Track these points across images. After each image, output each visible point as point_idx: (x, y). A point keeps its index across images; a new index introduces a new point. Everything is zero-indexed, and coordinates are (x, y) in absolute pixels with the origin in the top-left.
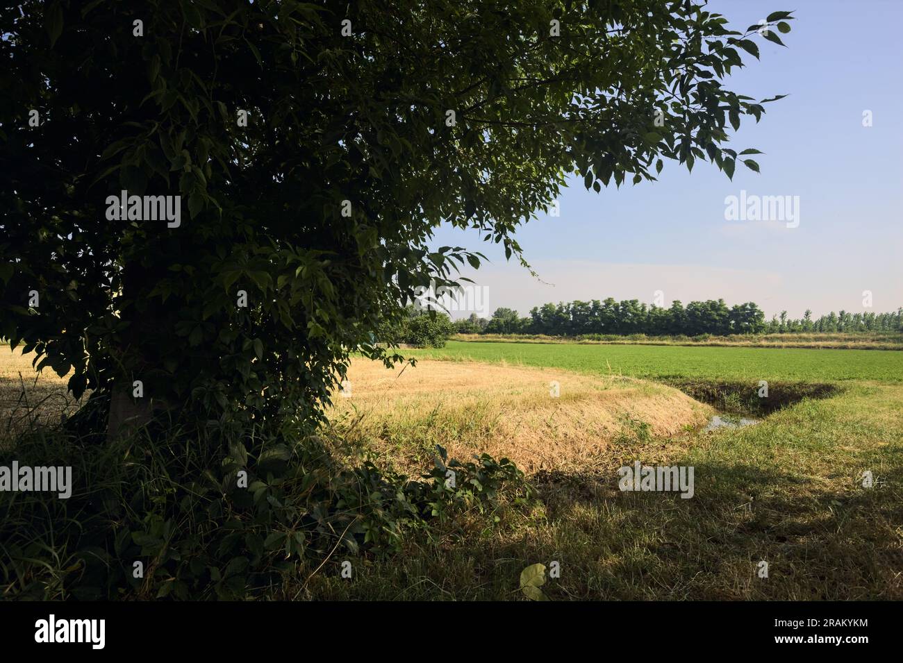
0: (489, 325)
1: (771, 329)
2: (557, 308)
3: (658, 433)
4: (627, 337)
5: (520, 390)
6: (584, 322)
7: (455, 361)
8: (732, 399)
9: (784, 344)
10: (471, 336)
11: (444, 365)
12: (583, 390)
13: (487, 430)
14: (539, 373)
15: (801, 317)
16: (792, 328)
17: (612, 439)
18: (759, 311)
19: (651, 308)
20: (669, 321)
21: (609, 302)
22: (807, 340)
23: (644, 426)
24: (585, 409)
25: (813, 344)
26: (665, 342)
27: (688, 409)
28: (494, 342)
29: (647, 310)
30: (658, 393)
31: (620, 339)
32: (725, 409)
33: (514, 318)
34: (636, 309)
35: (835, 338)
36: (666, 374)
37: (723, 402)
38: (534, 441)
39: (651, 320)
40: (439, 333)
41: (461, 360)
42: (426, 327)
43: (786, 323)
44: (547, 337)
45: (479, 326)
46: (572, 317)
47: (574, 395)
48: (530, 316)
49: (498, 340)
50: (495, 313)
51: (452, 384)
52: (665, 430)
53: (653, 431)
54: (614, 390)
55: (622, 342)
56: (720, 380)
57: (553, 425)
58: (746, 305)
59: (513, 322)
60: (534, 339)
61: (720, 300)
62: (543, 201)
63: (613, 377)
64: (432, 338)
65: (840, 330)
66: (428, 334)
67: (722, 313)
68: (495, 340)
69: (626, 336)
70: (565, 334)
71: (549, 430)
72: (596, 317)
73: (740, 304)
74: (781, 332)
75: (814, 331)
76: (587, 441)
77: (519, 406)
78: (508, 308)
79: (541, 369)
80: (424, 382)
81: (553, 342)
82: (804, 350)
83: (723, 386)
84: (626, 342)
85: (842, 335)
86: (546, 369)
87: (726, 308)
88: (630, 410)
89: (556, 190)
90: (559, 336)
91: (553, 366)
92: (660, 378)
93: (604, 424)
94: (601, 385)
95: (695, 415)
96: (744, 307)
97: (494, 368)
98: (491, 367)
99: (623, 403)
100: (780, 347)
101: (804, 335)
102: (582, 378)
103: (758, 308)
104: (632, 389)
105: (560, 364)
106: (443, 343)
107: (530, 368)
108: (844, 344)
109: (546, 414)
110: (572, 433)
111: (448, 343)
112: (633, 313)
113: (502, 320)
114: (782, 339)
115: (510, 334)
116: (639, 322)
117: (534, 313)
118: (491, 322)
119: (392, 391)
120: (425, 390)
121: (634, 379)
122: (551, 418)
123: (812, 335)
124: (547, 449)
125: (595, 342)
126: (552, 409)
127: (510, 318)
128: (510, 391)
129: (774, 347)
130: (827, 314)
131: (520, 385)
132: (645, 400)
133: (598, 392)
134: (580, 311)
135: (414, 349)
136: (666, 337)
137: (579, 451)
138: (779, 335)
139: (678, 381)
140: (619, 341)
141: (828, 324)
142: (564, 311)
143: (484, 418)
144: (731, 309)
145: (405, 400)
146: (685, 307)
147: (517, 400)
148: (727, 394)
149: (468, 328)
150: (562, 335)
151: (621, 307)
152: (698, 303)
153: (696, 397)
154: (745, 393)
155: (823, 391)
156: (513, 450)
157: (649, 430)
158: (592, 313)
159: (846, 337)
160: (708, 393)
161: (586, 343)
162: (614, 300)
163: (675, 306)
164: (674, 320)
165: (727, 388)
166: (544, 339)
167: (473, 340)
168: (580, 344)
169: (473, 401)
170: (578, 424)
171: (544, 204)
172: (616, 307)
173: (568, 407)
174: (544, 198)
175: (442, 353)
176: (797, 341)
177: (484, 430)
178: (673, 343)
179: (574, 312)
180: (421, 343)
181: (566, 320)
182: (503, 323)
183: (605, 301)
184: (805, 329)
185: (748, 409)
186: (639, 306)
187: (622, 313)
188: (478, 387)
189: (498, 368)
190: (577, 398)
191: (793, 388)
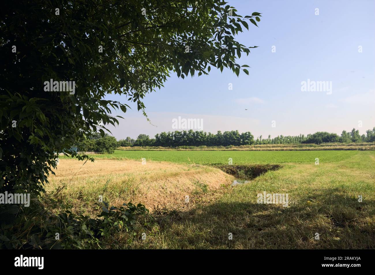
0: (136, 142)
1: (256, 143)
2: (167, 134)
3: (211, 189)
4: (198, 147)
5: (150, 172)
6: (180, 140)
7: (118, 159)
8: (241, 173)
9: (261, 149)
10: (127, 147)
11: (113, 162)
12: (178, 171)
13: (134, 192)
14: (159, 164)
15: (267, 138)
16: (264, 142)
17: (191, 193)
18: (252, 135)
19: (209, 134)
20: (216, 140)
21: (190, 131)
22: (269, 147)
23: (205, 186)
24: (180, 180)
25: (272, 149)
26: (214, 149)
27: (224, 178)
28: (138, 150)
29: (207, 135)
30: (211, 171)
31: (195, 148)
32: (239, 177)
33: (147, 139)
34: (202, 135)
35: (279, 146)
36: (215, 163)
37: (238, 174)
38: (156, 196)
39: (209, 139)
40: (111, 146)
41: (121, 159)
42: (104, 143)
43: (262, 140)
44: (163, 147)
45: (131, 143)
46: (174, 138)
47: (174, 174)
48: (155, 138)
49: (140, 149)
50: (139, 137)
51: (116, 171)
52: (214, 187)
53: (209, 188)
54: (193, 170)
55: (196, 149)
56: (237, 165)
57: (165, 188)
58: (247, 133)
59: (147, 141)
60: (157, 148)
61: (237, 131)
62: (159, 83)
63: (192, 165)
64: (107, 149)
65: (281, 143)
66: (105, 147)
67: (238, 136)
68: (138, 149)
69: (198, 146)
70: (171, 146)
71: (163, 190)
72: (185, 138)
73: (244, 133)
74: (260, 144)
75: (272, 143)
76: (181, 194)
77: (149, 180)
78: (145, 134)
79: (160, 162)
80: (102, 170)
81: (166, 150)
82: (268, 151)
83: (238, 167)
84: (198, 149)
85: (282, 145)
86: (162, 162)
87: (239, 134)
88: (199, 179)
89: (165, 78)
90: (168, 147)
91: (165, 161)
92: (212, 165)
93: (188, 186)
94: (186, 168)
95: (227, 180)
96: (246, 134)
97: (137, 162)
98: (136, 162)
99: (196, 176)
100: (260, 150)
101: (268, 145)
102: (179, 166)
103: (251, 134)
104: (200, 170)
105: (168, 159)
106: (113, 151)
107: (155, 162)
108: (283, 148)
109: (162, 183)
110: (173, 191)
111: (115, 151)
112: (201, 137)
113: (142, 140)
114: (260, 147)
115: (145, 146)
116: (204, 141)
117: (157, 136)
118: (137, 141)
119: (85, 175)
120: (103, 174)
121: (201, 166)
122: (164, 185)
123: (271, 145)
124: (162, 199)
125: (184, 149)
126: (165, 180)
127: (145, 139)
128: (145, 173)
129: (257, 150)
130: (277, 136)
131: (150, 170)
132: (206, 175)
133: (185, 172)
134: (178, 136)
135: (98, 154)
136: (215, 147)
137: (177, 199)
138: (259, 145)
139: (220, 166)
140: (195, 149)
141: (276, 141)
142: (171, 135)
143: (132, 186)
144: (241, 134)
145: (92, 179)
146: (222, 134)
147: (148, 177)
148: (240, 171)
149: (125, 144)
150: (170, 146)
151: (196, 134)
152: (228, 132)
153: (227, 172)
154: (247, 170)
155: (275, 167)
156: (146, 200)
157: (207, 188)
158: (183, 137)
159: (283, 146)
160: (232, 170)
161: (180, 150)
162: (193, 130)
163: (218, 133)
164: (218, 140)
165: (239, 168)
166: (162, 148)
167: (128, 149)
168: (177, 150)
169: (126, 178)
170: (176, 187)
171: (159, 84)
172: (194, 134)
173: (172, 179)
175: (112, 156)
176: (266, 148)
177: (132, 192)
178: (218, 150)
179: (175, 136)
180: (101, 151)
181: (171, 140)
182: (142, 141)
183: (189, 131)
184: (269, 143)
185: (248, 177)
186: (203, 133)
187: (196, 136)
188: (130, 171)
189: (139, 162)
190: (176, 175)
191: (265, 167)
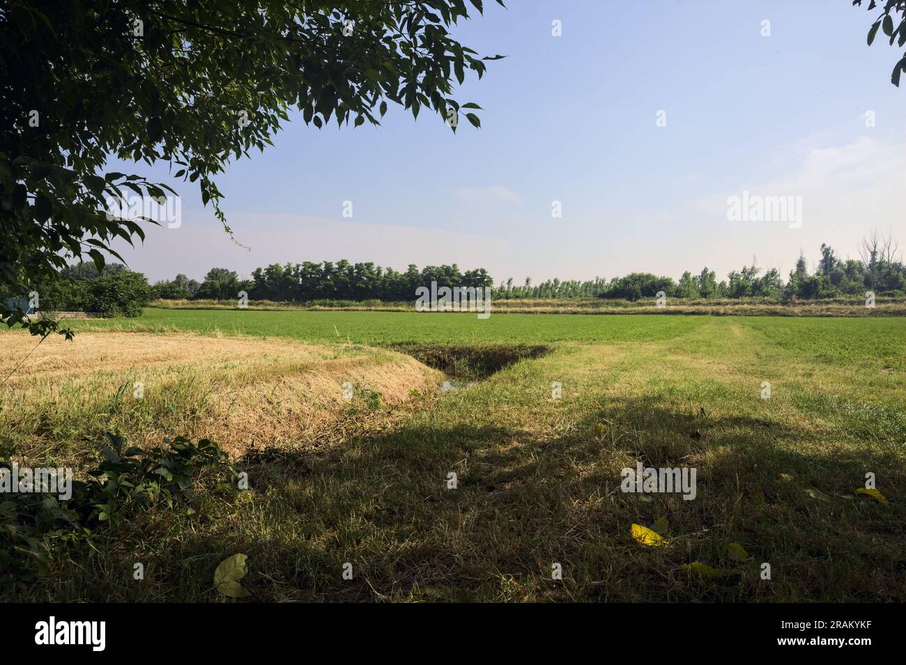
0: (201, 288)
1: (499, 295)
2: (284, 270)
3: (389, 402)
4: (362, 303)
5: (236, 363)
6: (314, 286)
7: (154, 332)
8: (461, 364)
9: (509, 309)
10: (177, 301)
11: (138, 338)
12: (310, 359)
13: (193, 412)
14: (261, 343)
15: (523, 284)
16: (517, 294)
17: (341, 412)
18: (489, 277)
19: (387, 272)
20: (404, 285)
21: (342, 264)
22: (528, 305)
23: (374, 396)
24: (312, 382)
25: (532, 309)
26: (400, 308)
27: (420, 376)
28: (207, 309)
29: (383, 275)
30: (390, 360)
31: (354, 305)
32: (454, 375)
33: (233, 280)
34: (371, 273)
35: (550, 304)
36: (400, 340)
37: (453, 367)
38: (252, 421)
39: (387, 285)
40: (132, 298)
41: (162, 331)
42: (113, 290)
43: (511, 290)
44: (273, 303)
45: (188, 290)
46: (301, 280)
47: (299, 366)
48: (252, 279)
49: (212, 306)
50: (209, 274)
51: (148, 360)
52: (396, 399)
53: (384, 400)
54: (345, 359)
55: (356, 308)
56: (451, 345)
57: (276, 401)
58: (477, 270)
59: (231, 286)
60: (257, 305)
61: (454, 266)
62: (259, 136)
63: (345, 345)
64: (122, 305)
65: (554, 297)
66: (117, 299)
67: (456, 278)
68: (208, 306)
69: (360, 301)
70: (293, 300)
71: (270, 407)
72: (329, 280)
73: (472, 271)
74: (507, 298)
75: (534, 296)
76: (314, 416)
77: (234, 381)
78: (225, 268)
79: (264, 339)
80: (108, 358)
81: (280, 308)
82: (525, 315)
83: (454, 352)
84: (360, 308)
85: (555, 301)
86: (269, 339)
87: (459, 274)
88: (360, 380)
89: (276, 124)
90: (286, 302)
91: (278, 335)
92: (393, 345)
93: (333, 396)
94: (331, 354)
95: (426, 382)
96: (475, 273)
97: (206, 339)
98: (201, 338)
99: (353, 373)
100: (506, 312)
101: (526, 301)
102: (311, 348)
103: (488, 274)
104: (363, 357)
105: (287, 333)
106: (139, 311)
107: (251, 338)
108: (557, 309)
109: (267, 389)
110: (296, 408)
111: (146, 310)
112: (368, 277)
113: (217, 283)
114: (507, 305)
115: (227, 299)
116: (374, 287)
117: (257, 274)
118: (204, 285)
119: (58, 373)
120: (109, 369)
121: (367, 347)
122: (273, 394)
123: (532, 301)
124: (268, 429)
125: (327, 308)
126: (274, 383)
127: (227, 280)
128: (223, 365)
129: (500, 312)
130: (545, 281)
131: (238, 357)
132: (377, 369)
133: (326, 361)
134: (311, 274)
135: (96, 319)
136: (401, 303)
137: (305, 427)
138: (505, 301)
139: (411, 348)
140: (352, 308)
141: (544, 291)
142: (293, 273)
143: (189, 398)
144: (463, 274)
145: (77, 382)
146: (420, 272)
147: (231, 374)
148: (457, 359)
149: (172, 292)
150: (290, 300)
151: (356, 270)
152: (433, 267)
153: (428, 364)
154: (474, 357)
155: (538, 352)
156: (226, 433)
157: (380, 399)
158: (324, 277)
159: (559, 303)
160: (440, 359)
161: (316, 310)
162: (348, 262)
163: (410, 270)
164: (409, 285)
165: (457, 353)
166: (270, 305)
167: (180, 306)
168: (310, 310)
169: (174, 377)
170: (304, 398)
171: (260, 139)
172: (351, 270)
173: (293, 380)
174: (259, 133)
175: (136, 323)
176: (520, 307)
177: (188, 413)
178: (409, 310)
179: (303, 274)
180: (106, 310)
181: (296, 283)
182: (218, 286)
183: (338, 264)
184: (527, 296)
185: (475, 373)
186: (374, 269)
187: (356, 276)
188: (183, 362)
189: (210, 339)
190: (303, 369)
191: (514, 351)
